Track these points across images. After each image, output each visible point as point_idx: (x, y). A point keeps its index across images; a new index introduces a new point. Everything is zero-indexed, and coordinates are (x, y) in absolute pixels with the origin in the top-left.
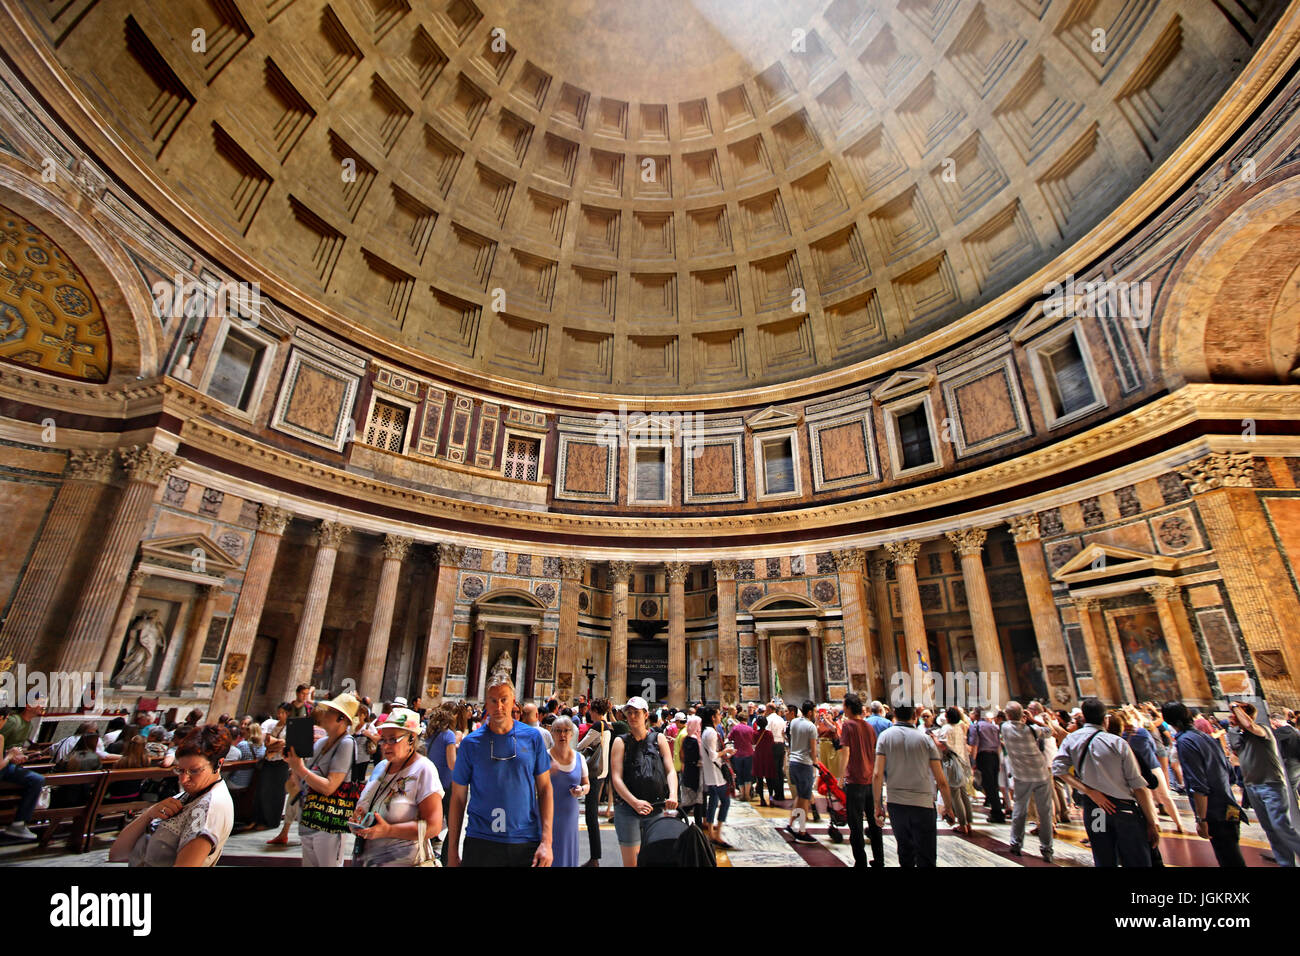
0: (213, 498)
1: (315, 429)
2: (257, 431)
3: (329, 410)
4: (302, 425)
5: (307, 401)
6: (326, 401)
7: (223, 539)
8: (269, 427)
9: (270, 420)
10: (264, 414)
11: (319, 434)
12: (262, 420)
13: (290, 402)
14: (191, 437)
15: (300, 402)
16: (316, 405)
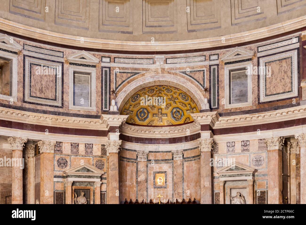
0: (245, 145)
1: (281, 92)
2: (255, 108)
3: (286, 77)
4: (275, 93)
5: (274, 80)
6: (283, 74)
7: (255, 159)
8: (259, 103)
9: (259, 99)
10: (255, 98)
11: (284, 93)
12: (255, 101)
13: (266, 86)
14: (228, 125)
15: (270, 83)
16: (278, 79)
